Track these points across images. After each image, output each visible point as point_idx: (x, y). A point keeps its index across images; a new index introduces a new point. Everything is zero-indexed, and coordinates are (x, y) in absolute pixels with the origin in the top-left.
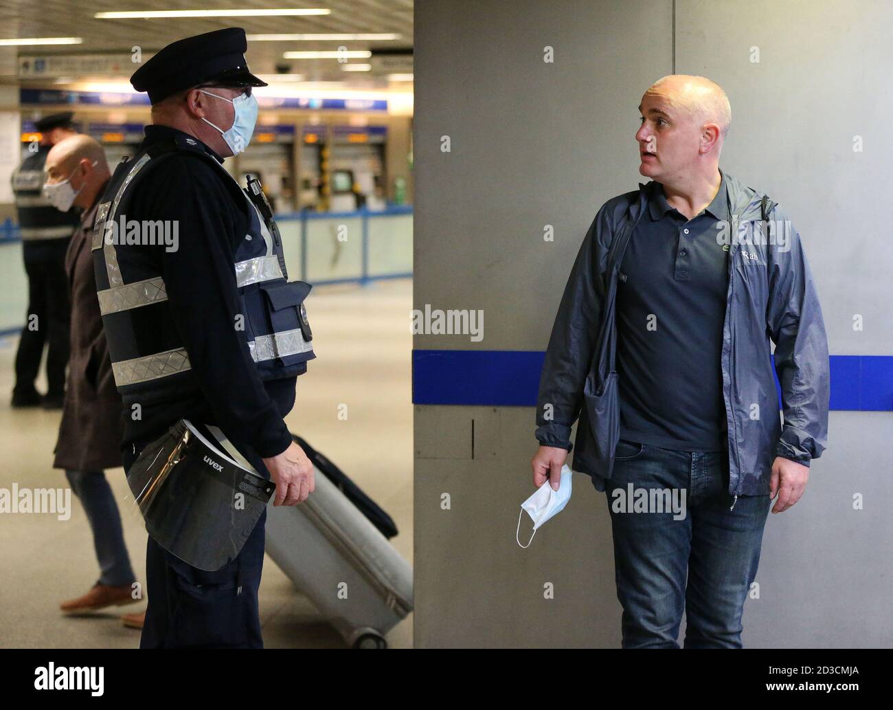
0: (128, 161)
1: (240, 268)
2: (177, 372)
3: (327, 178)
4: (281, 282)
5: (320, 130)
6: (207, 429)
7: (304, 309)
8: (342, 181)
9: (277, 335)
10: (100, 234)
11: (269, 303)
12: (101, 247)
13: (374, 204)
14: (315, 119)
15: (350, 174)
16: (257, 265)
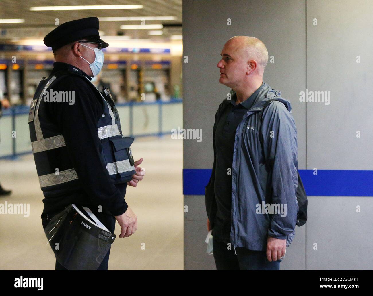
0: (45, 79)
1: (100, 130)
2: (70, 180)
3: (143, 85)
4: (119, 137)
5: (138, 63)
6: (83, 209)
7: (130, 150)
8: (149, 87)
9: (117, 162)
10: (32, 114)
11: (113, 147)
12: (33, 121)
13: (165, 98)
14: (136, 58)
15: (153, 84)
16: (108, 130)
